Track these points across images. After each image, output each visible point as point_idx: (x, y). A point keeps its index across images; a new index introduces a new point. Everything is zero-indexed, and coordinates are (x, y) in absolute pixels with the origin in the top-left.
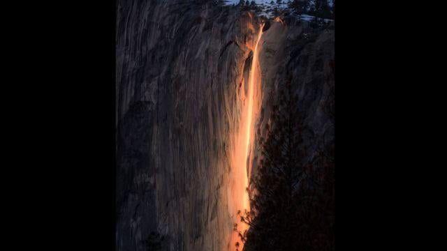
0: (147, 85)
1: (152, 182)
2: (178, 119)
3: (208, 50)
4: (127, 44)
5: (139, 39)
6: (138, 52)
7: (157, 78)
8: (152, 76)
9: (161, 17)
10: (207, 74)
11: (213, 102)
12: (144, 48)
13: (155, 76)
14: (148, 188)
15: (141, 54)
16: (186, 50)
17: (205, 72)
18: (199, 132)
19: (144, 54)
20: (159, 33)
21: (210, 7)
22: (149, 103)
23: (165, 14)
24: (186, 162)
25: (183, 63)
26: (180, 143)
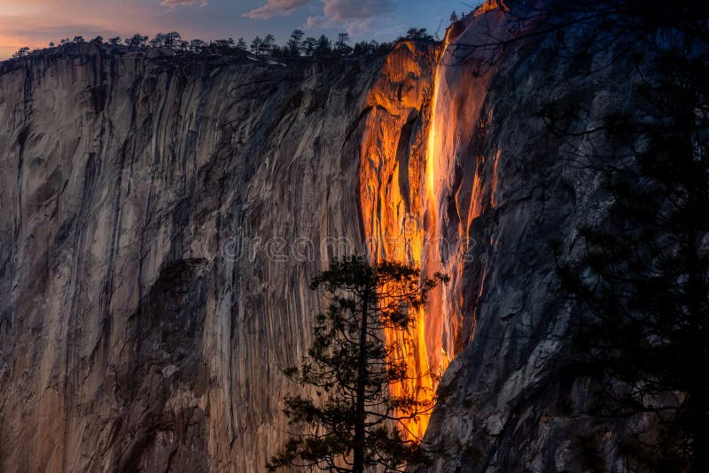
0: (196, 228)
1: (202, 406)
2: (256, 278)
3: (318, 139)
4: (157, 161)
5: (181, 149)
6: (178, 173)
7: (214, 213)
8: (206, 212)
9: (222, 106)
10: (318, 180)
11: (331, 228)
12: (190, 166)
13: (211, 211)
14: (195, 418)
15: (185, 176)
16: (272, 155)
17: (314, 178)
18: (301, 290)
19: (189, 176)
20: (217, 135)
21: (320, 71)
22: (198, 261)
23: (231, 101)
24: (272, 354)
25: (267, 179)
26: (260, 322)
